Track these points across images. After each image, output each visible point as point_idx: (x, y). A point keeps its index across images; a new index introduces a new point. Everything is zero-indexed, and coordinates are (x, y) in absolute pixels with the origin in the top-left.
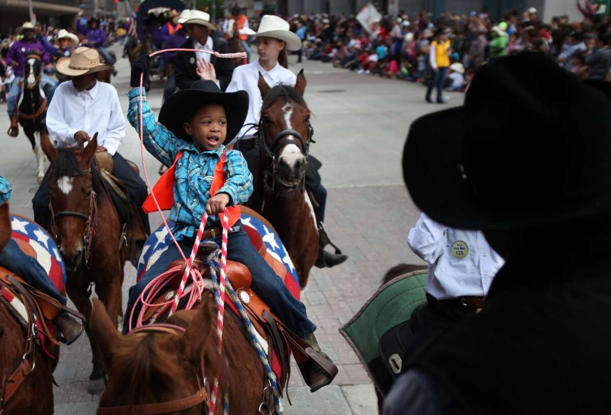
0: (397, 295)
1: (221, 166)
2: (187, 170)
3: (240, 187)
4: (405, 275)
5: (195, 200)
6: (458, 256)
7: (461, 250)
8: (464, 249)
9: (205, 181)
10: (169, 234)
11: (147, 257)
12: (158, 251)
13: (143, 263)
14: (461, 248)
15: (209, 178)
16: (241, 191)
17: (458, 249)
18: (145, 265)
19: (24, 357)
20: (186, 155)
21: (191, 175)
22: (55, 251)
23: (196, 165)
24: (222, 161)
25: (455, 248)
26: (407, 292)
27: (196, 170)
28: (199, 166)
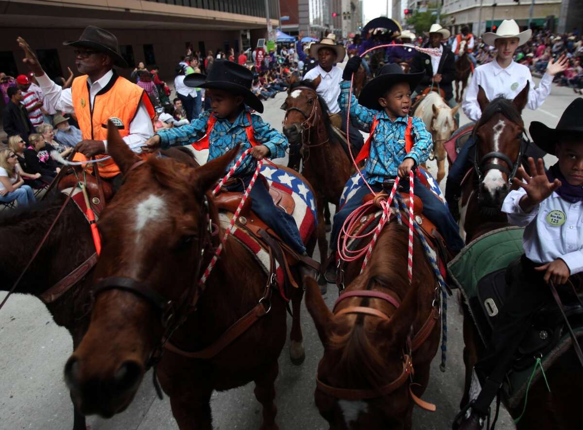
0: (493, 246)
1: (409, 130)
2: (384, 135)
3: (424, 151)
4: (500, 230)
5: (390, 159)
6: (552, 223)
7: (556, 219)
8: (560, 218)
9: (399, 144)
10: (361, 178)
11: (346, 195)
12: (353, 190)
13: (344, 198)
14: (558, 217)
15: (401, 142)
16: (424, 154)
17: (555, 217)
18: (345, 200)
19: (260, 301)
20: (382, 122)
21: (388, 139)
22: (312, 201)
23: (391, 131)
24: (410, 127)
25: (551, 216)
26: (501, 244)
27: (391, 135)
28: (393, 132)
